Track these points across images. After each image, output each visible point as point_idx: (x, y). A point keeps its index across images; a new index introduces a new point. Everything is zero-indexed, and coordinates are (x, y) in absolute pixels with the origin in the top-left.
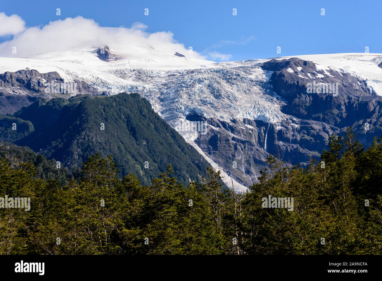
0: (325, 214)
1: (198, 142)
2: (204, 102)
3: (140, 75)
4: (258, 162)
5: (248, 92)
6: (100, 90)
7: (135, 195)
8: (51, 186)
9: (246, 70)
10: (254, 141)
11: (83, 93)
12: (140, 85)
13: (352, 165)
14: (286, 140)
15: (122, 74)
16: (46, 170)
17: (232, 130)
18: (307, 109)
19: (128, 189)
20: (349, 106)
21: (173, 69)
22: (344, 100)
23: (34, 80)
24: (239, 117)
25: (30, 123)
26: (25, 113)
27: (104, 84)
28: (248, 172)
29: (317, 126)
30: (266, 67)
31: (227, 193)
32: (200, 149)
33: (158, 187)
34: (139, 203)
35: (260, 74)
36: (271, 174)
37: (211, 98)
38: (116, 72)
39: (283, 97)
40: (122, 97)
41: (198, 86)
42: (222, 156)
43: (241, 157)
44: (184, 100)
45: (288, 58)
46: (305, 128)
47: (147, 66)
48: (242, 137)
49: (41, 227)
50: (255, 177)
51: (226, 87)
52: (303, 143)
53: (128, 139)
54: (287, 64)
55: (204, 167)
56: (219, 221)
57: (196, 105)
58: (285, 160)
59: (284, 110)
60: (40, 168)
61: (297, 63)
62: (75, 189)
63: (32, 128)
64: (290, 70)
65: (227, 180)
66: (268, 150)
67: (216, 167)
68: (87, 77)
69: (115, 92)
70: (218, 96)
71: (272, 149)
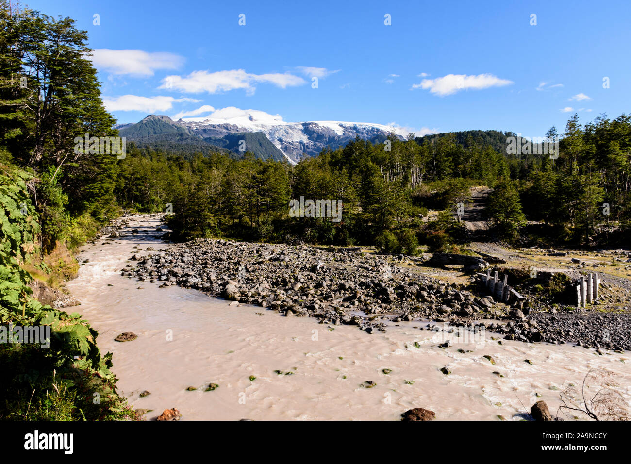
0: (320, 172)
1: (281, 148)
2: (283, 135)
3: (263, 126)
4: (300, 155)
5: (297, 132)
6: (250, 130)
7: (261, 164)
8: (234, 161)
9: (297, 125)
10: (299, 148)
11: (245, 131)
12: (263, 129)
13: (329, 157)
14: (309, 148)
15: (257, 126)
16: (233, 156)
17: (292, 144)
18: (316, 138)
19: (259, 162)
20: (329, 138)
21: (274, 125)
22: (327, 136)
23: (229, 127)
24: (294, 140)
25: (227, 141)
26: (226, 137)
27: (251, 129)
28: (297, 158)
29: (319, 144)
30: (303, 125)
31: (290, 165)
32: (282, 150)
33: (268, 162)
34: (262, 167)
35: (301, 127)
36: (304, 159)
37: (285, 134)
38: (255, 125)
39: (309, 135)
40: (257, 133)
41: (281, 130)
42: (288, 153)
43: (294, 153)
44: (277, 135)
45: (310, 122)
46: (315, 145)
47: (265, 124)
48: (295, 147)
49: (231, 174)
50: (299, 160)
51: (290, 131)
52: (314, 149)
53: (259, 146)
54: (310, 124)
55: (283, 156)
56: (287, 173)
57: (280, 136)
58: (308, 154)
59: (308, 139)
60: (231, 155)
61: (313, 124)
62: (242, 162)
63: (228, 142)
64: (311, 126)
65: (290, 160)
66: (303, 151)
67: (286, 156)
68: (246, 127)
69: (255, 131)
70: (288, 134)
71: (304, 151)
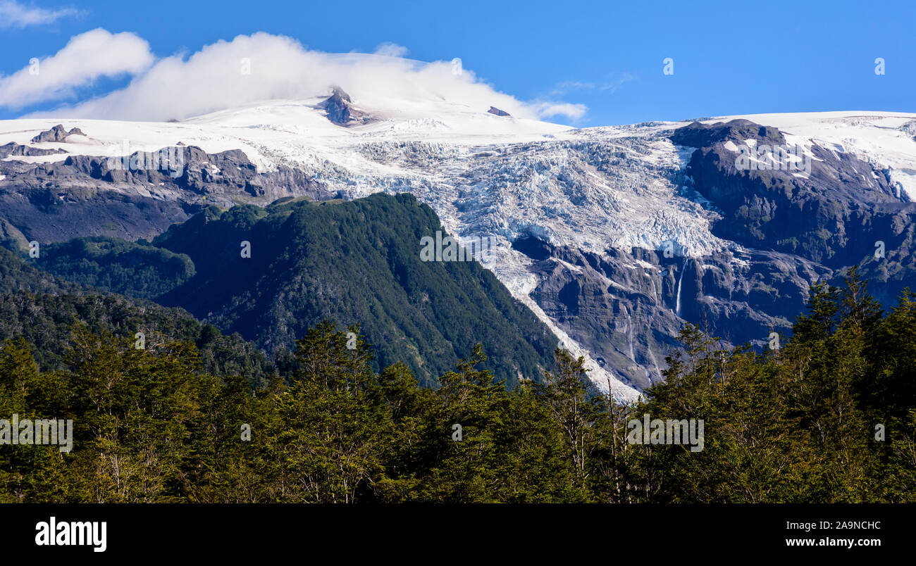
0: (800, 448)
1: (536, 295)
2: (550, 213)
3: (415, 154)
4: (662, 339)
5: (641, 190)
6: (332, 186)
7: (407, 407)
8: (232, 389)
9: (637, 144)
10: (654, 294)
11: (298, 194)
12: (415, 176)
13: (857, 347)
14: (721, 293)
15: (377, 154)
16: (222, 356)
17: (609, 270)
18: (765, 227)
19: (392, 394)
20: (853, 222)
21: (485, 142)
22: (840, 209)
23: (195, 169)
24: (624, 243)
25: (188, 260)
26: (177, 237)
27: (340, 174)
28: (642, 359)
29: (785, 264)
30: (680, 138)
31: (598, 404)
32: (541, 311)
33: (453, 390)
34: (415, 424)
35: (667, 154)
36: (689, 364)
37: (565, 204)
38: (366, 150)
39: (714, 203)
40: (379, 201)
41: (537, 178)
42: (587, 325)
43: (626, 328)
44: (508, 208)
45: (726, 120)
46: (761, 269)
47: (431, 137)
48: (629, 287)
49: (213, 474)
50: (656, 370)
51: (597, 181)
52: (757, 299)
53: (390, 289)
54: (724, 132)
55: (546, 347)
56: (581, 461)
57: (532, 219)
58: (719, 334)
59: (717, 229)
60: (210, 353)
61: (745, 131)
62: (282, 395)
63: (191, 269)
64: (730, 146)
65: (599, 376)
66: (684, 314)
68: (305, 160)
69: (363, 190)
70: (579, 200)
71: (692, 311)
